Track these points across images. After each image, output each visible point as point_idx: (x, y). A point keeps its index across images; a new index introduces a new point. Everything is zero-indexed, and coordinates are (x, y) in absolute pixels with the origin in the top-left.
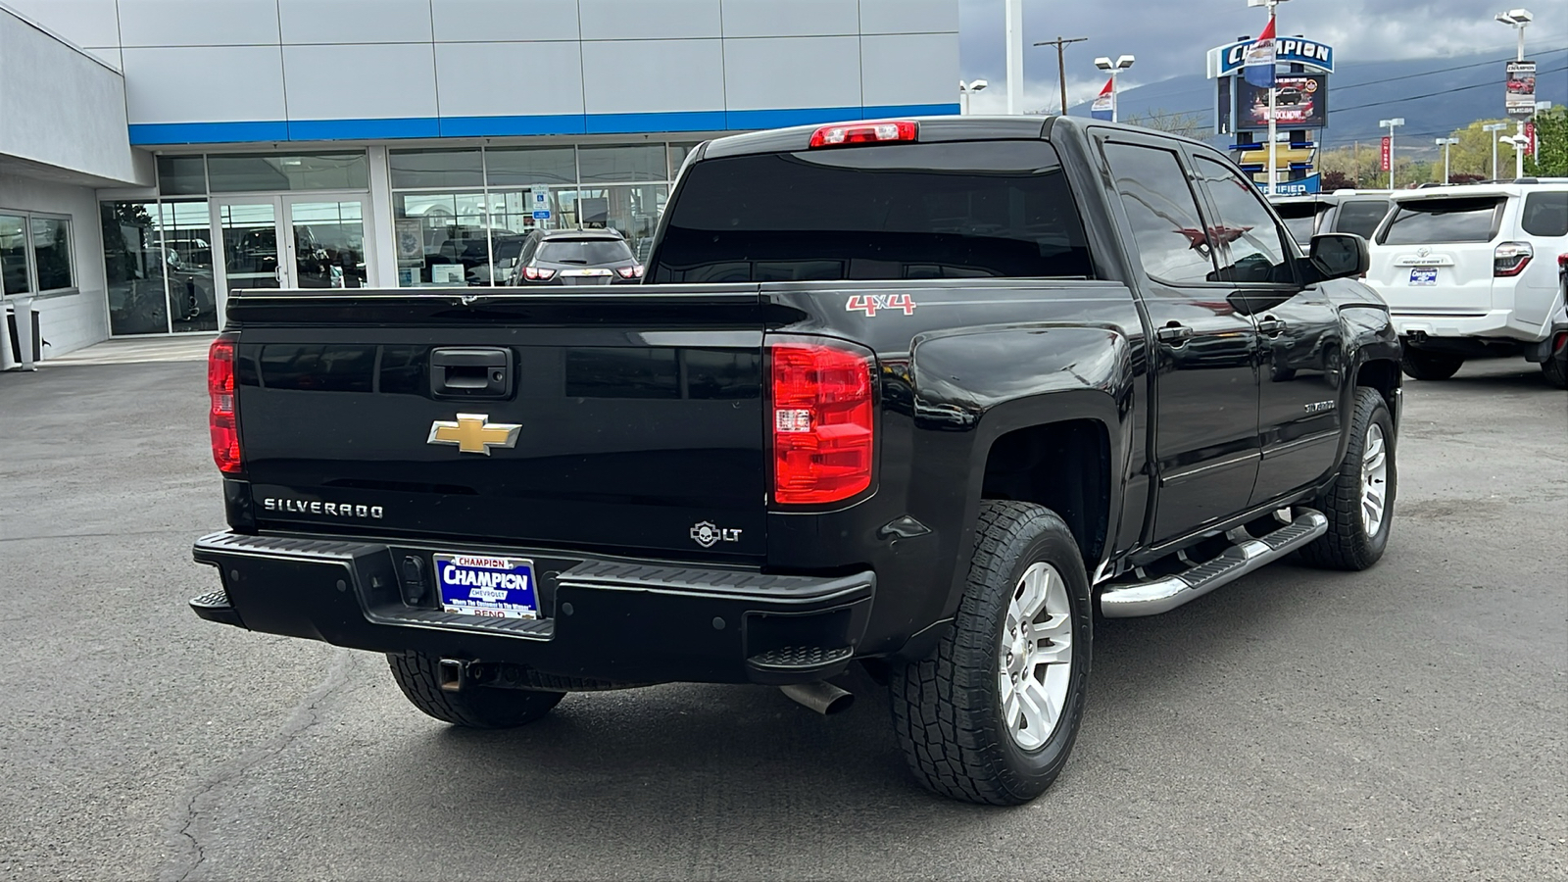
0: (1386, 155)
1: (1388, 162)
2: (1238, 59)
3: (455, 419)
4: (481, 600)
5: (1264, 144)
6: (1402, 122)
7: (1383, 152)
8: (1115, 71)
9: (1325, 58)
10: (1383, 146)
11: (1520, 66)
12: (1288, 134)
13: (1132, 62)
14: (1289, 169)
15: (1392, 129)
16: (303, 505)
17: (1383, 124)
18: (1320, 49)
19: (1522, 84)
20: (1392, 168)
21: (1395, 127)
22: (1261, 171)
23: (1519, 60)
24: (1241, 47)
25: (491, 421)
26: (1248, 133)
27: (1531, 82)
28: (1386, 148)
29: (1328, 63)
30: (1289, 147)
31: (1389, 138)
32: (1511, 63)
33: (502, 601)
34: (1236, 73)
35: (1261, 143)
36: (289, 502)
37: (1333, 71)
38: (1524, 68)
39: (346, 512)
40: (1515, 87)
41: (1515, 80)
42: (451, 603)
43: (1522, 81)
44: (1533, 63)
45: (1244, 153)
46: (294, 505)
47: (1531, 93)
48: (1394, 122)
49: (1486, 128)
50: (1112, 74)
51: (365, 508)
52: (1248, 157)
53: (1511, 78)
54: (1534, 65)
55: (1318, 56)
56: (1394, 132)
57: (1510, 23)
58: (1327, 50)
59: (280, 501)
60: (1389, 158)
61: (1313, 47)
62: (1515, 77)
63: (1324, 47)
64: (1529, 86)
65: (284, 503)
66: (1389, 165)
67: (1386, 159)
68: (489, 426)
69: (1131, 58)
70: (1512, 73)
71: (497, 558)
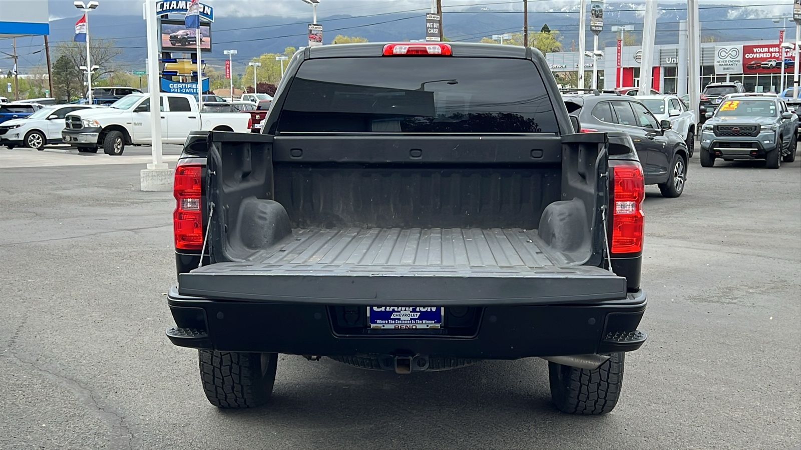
0: (228, 70)
1: (229, 74)
2: (161, 10)
4: (399, 319)
5: (177, 60)
6: (235, 52)
7: (226, 69)
8: (87, 10)
9: (209, 13)
10: (226, 65)
11: (315, 27)
12: (190, 55)
13: (97, 5)
14: (192, 75)
15: (230, 56)
17: (225, 52)
18: (206, 7)
19: (316, 37)
20: (231, 77)
21: (232, 54)
22: (176, 75)
23: (315, 23)
24: (162, 3)
26: (168, 53)
27: (320, 36)
28: (228, 66)
29: (211, 17)
30: (191, 63)
31: (229, 61)
32: (311, 25)
33: (415, 319)
34: (160, 17)
35: (176, 59)
37: (213, 21)
38: (317, 28)
40: (312, 38)
41: (313, 34)
42: (376, 323)
43: (316, 35)
44: (321, 25)
45: (166, 64)
47: (320, 42)
48: (232, 52)
49: (277, 58)
50: (85, 12)
52: (169, 66)
53: (311, 32)
54: (321, 27)
55: (205, 12)
56: (232, 57)
57: (309, 3)
58: (210, 9)
60: (229, 71)
61: (202, 6)
62: (313, 32)
63: (209, 7)
64: (319, 38)
66: (230, 76)
67: (228, 72)
69: (96, 3)
70: (311, 30)
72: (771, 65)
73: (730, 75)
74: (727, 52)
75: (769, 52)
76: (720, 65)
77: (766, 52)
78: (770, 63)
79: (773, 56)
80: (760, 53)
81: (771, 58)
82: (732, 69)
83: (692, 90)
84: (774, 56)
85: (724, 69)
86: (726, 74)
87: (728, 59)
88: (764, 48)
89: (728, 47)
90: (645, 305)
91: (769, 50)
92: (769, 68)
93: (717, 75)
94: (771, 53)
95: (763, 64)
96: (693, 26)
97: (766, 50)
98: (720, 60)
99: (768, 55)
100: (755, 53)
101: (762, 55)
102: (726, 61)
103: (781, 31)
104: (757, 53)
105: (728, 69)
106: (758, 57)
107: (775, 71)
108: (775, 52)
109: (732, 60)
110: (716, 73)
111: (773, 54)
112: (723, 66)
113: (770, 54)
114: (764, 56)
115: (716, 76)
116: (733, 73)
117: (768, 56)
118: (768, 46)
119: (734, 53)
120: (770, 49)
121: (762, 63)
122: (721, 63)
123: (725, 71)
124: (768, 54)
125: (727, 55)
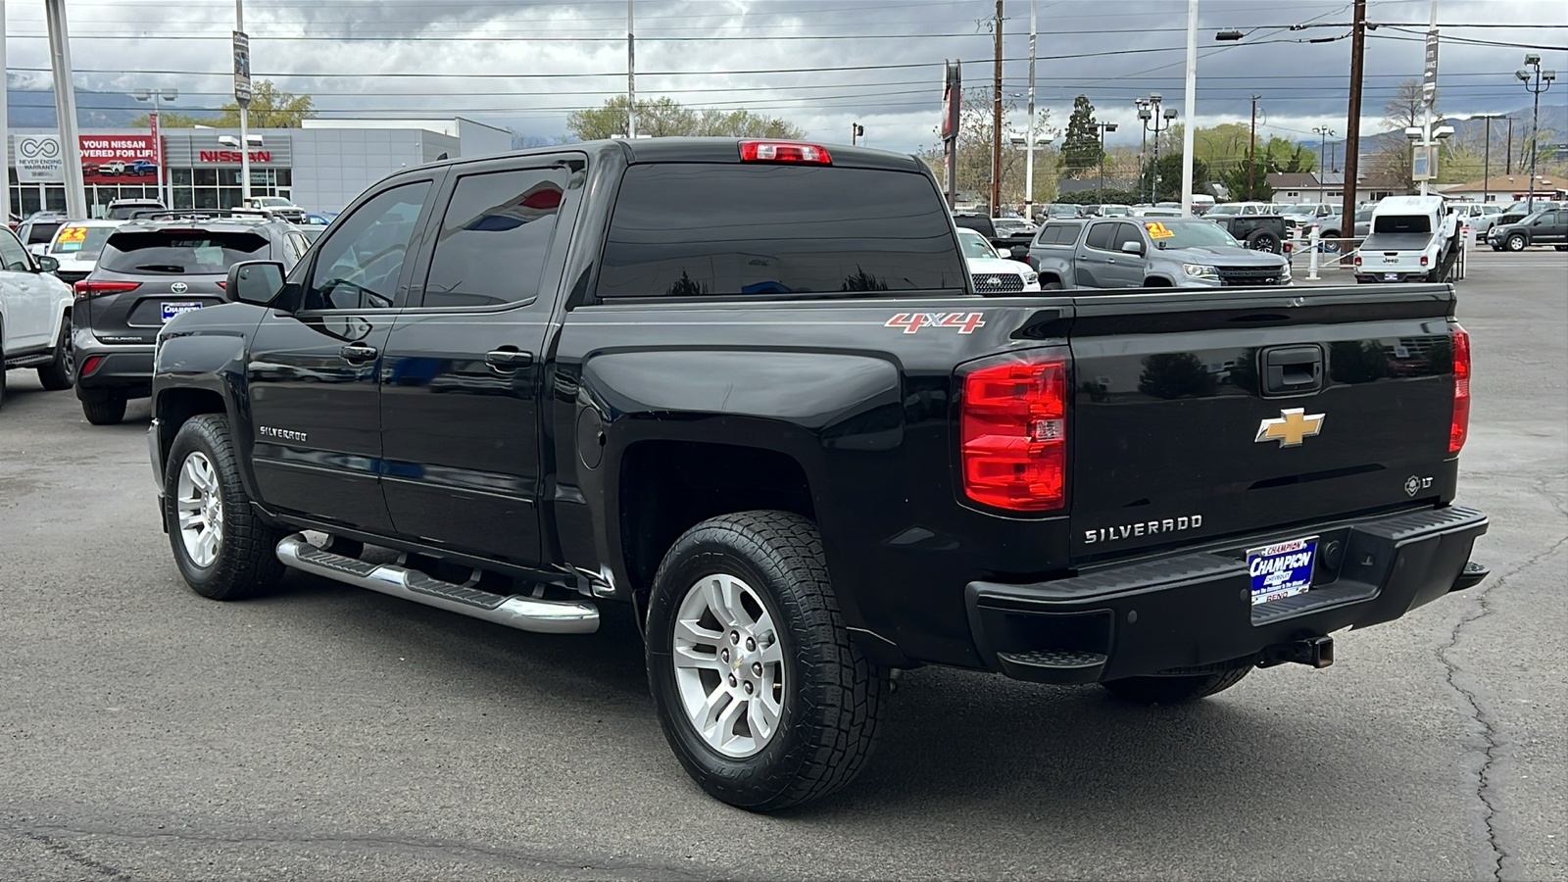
3: (1279, 416)
4: (1271, 586)
16: (1126, 529)
25: (1305, 414)
33: (1286, 582)
36: (1111, 530)
39: (1168, 528)
46: (1117, 532)
51: (1186, 519)
59: (1103, 531)
65: (1107, 533)
68: (1307, 418)
71: (1293, 542)
72: (117, 169)
73: (46, 184)
74: (37, 145)
75: (110, 148)
76: (26, 167)
77: (106, 149)
78: (114, 167)
79: (118, 155)
80: (96, 148)
81: (115, 157)
82: (47, 174)
83: (73, 211)
84: (121, 156)
85: (34, 174)
86: (38, 184)
87: (40, 157)
88: (102, 140)
89: (39, 137)
90: (1487, 524)
91: (110, 144)
92: (112, 175)
93: (22, 184)
94: (115, 149)
95: (102, 168)
96: (66, 101)
97: (105, 144)
98: (25, 158)
99: (111, 153)
100: (87, 149)
101: (98, 153)
102: (37, 161)
103: (152, 115)
104: (89, 148)
105: (40, 174)
106: (92, 155)
107: (123, 180)
108: (122, 149)
109: (46, 159)
110: (20, 181)
111: (118, 153)
112: (31, 170)
113: (113, 152)
114: (103, 154)
115: (20, 187)
116: (51, 182)
117: (109, 155)
118: (109, 139)
119: (49, 148)
120: (113, 143)
121: (102, 166)
122: (28, 164)
123: (37, 177)
124: (109, 151)
125: (37, 150)
